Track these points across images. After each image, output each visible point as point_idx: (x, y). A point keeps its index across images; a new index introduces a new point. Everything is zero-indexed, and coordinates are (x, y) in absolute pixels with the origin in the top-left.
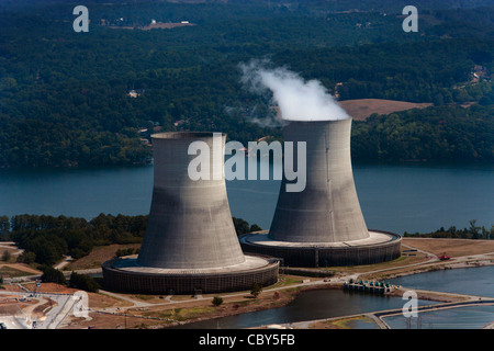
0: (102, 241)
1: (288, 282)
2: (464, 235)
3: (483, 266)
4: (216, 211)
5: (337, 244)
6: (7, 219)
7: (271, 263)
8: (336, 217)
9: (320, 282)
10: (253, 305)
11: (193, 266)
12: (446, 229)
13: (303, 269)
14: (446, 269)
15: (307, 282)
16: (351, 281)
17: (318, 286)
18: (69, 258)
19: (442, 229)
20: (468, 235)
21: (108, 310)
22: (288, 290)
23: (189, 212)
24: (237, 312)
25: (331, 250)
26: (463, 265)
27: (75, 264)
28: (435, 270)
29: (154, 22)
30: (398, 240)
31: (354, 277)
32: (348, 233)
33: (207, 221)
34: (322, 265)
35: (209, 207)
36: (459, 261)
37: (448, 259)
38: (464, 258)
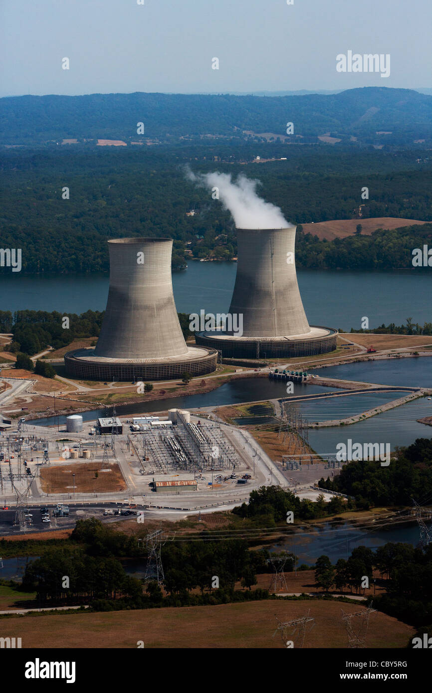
0: (83, 334)
1: (226, 371)
2: (400, 331)
3: (404, 357)
4: (160, 308)
5: (278, 338)
6: (10, 315)
7: (210, 354)
8: (279, 315)
9: (251, 371)
10: (182, 391)
11: (137, 356)
12: (386, 326)
13: (244, 360)
14: (370, 360)
15: (240, 371)
16: (276, 371)
17: (248, 375)
18: (51, 348)
19: (383, 326)
20: (404, 331)
21: (52, 394)
22: (218, 379)
23: (136, 308)
24: (162, 397)
25: (271, 343)
26: (385, 357)
27: (54, 353)
28: (359, 361)
29: (258, 158)
30: (333, 335)
31: (284, 367)
32: (289, 328)
33: (152, 316)
34: (262, 356)
35: (154, 304)
36: (383, 354)
37: (375, 352)
38: (389, 351)
